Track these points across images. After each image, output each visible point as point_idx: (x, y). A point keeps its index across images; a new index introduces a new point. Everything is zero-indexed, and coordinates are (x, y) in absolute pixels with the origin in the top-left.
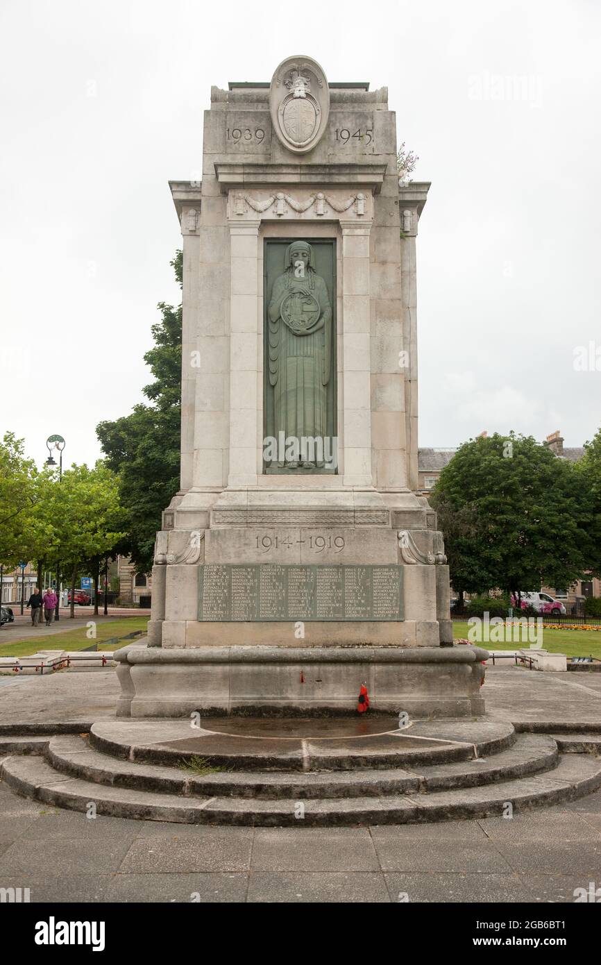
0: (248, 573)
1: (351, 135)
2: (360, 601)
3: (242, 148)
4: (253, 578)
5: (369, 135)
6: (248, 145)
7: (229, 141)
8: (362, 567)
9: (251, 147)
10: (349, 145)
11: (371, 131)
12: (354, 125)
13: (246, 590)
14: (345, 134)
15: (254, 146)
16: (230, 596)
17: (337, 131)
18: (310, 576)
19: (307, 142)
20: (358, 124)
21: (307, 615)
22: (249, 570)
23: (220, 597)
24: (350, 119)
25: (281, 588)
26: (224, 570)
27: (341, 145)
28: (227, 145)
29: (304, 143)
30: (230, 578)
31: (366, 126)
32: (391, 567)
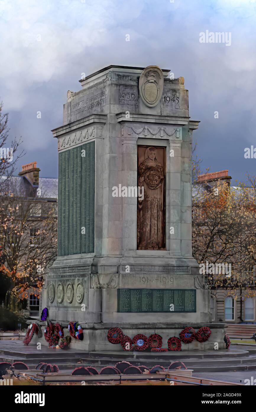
0: (137, 292)
1: (171, 99)
2: (180, 304)
3: (126, 102)
4: (139, 294)
5: (178, 100)
6: (128, 101)
7: (121, 99)
8: (181, 290)
9: (130, 102)
10: (169, 104)
11: (179, 98)
12: (172, 95)
13: (136, 299)
14: (168, 99)
15: (131, 101)
16: (130, 302)
17: (165, 97)
18: (161, 294)
19: (154, 102)
20: (173, 94)
21: (160, 310)
22: (138, 291)
23: (126, 302)
24: (170, 92)
25: (150, 298)
26: (128, 291)
27: (167, 104)
28: (120, 100)
29: (153, 103)
30: (130, 294)
31: (177, 96)
32: (192, 290)
